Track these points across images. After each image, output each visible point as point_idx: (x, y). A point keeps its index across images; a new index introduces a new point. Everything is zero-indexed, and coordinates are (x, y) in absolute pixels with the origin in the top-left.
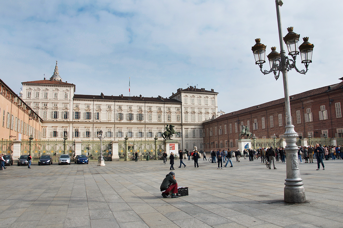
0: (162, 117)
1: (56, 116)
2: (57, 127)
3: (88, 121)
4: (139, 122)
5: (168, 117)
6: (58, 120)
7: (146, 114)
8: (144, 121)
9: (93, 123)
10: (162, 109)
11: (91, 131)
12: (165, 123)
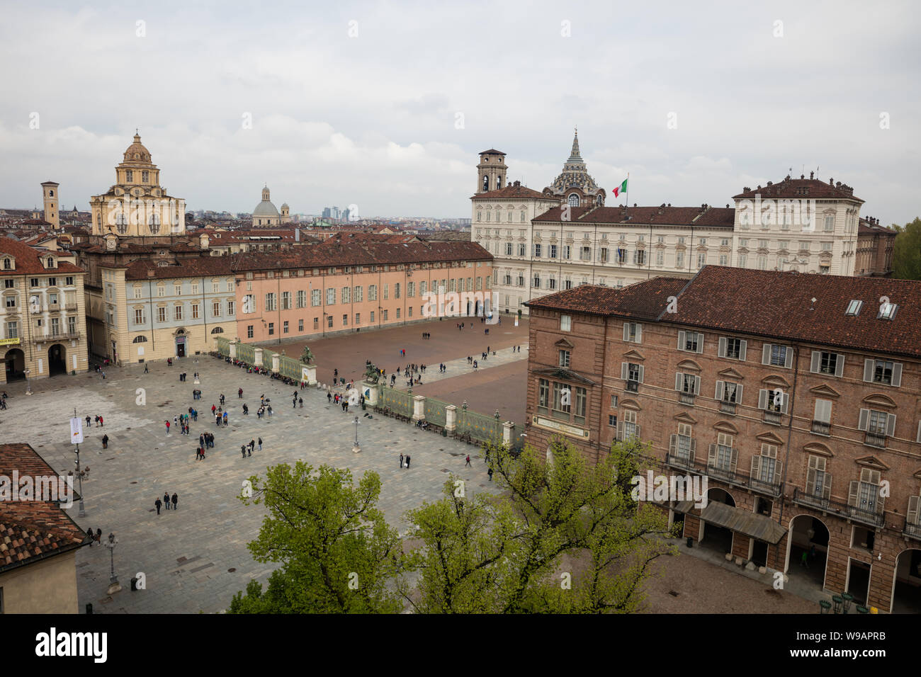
0: (686, 259)
1: (509, 252)
2: (511, 268)
3: (553, 261)
4: (636, 267)
5: (700, 261)
6: (512, 258)
7: (654, 250)
8: (648, 265)
9: (561, 265)
10: (687, 242)
11: (556, 278)
12: (689, 273)
